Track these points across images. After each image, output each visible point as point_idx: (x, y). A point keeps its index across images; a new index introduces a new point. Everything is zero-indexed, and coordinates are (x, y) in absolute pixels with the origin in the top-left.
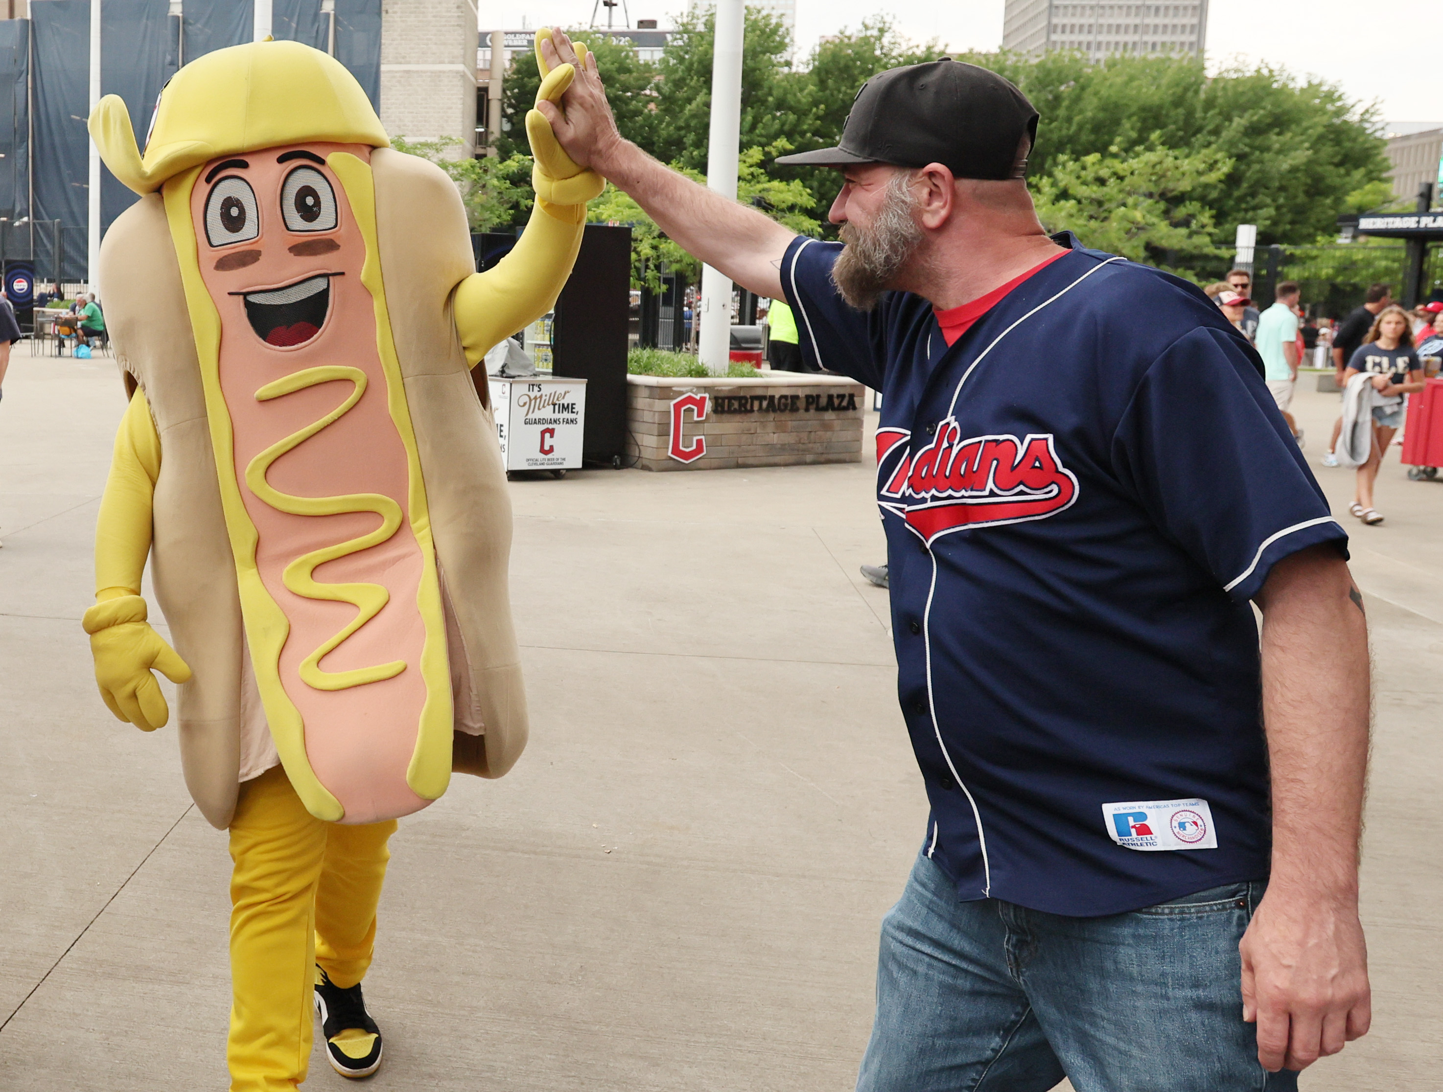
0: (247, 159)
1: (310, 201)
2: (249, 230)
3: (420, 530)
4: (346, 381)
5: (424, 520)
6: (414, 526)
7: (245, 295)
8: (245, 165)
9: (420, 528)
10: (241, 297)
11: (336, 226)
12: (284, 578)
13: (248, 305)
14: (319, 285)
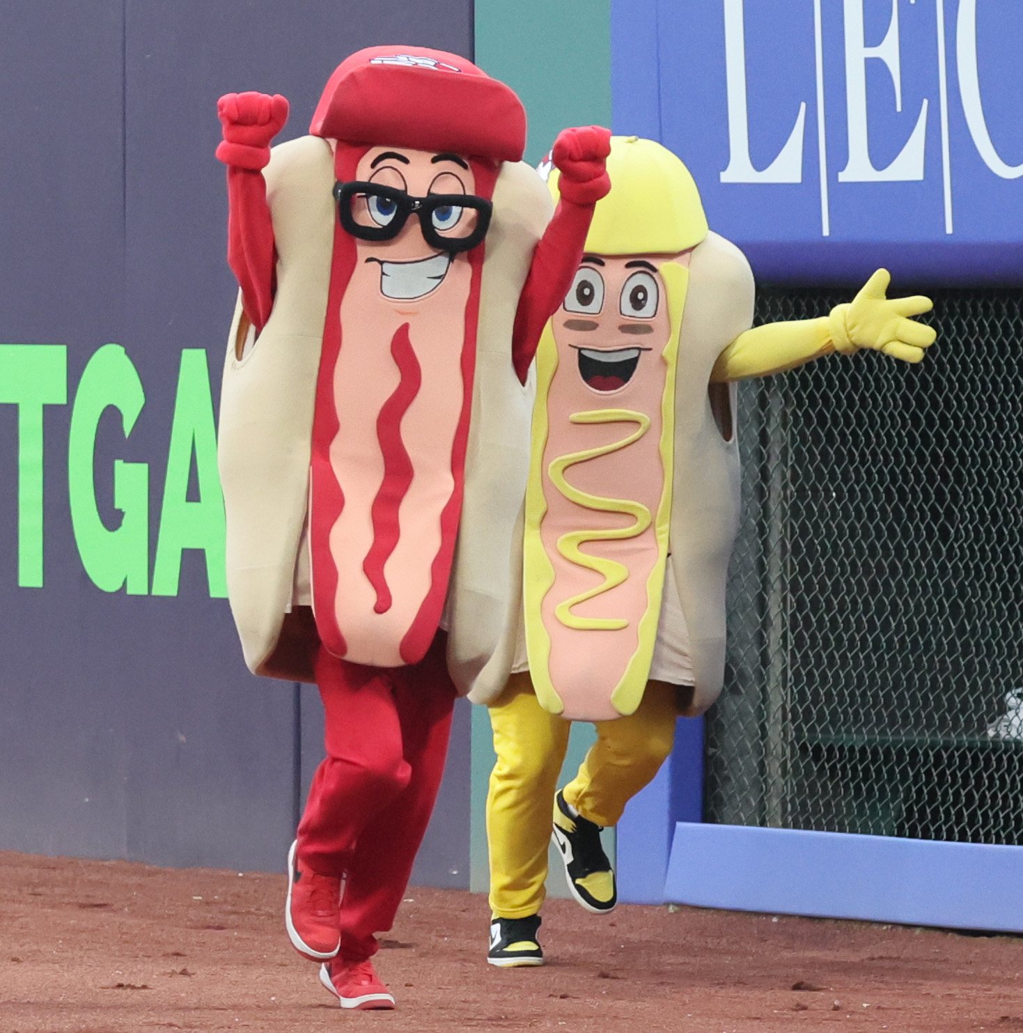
0: (603, 260)
1: (641, 296)
2: (594, 307)
3: (661, 533)
4: (637, 422)
5: (666, 527)
6: (658, 529)
7: (580, 349)
8: (602, 264)
9: (663, 530)
10: (577, 351)
11: (654, 316)
12: (558, 544)
13: (581, 356)
14: (634, 354)
